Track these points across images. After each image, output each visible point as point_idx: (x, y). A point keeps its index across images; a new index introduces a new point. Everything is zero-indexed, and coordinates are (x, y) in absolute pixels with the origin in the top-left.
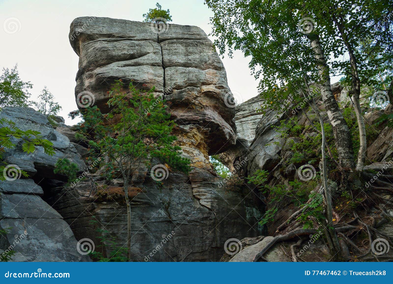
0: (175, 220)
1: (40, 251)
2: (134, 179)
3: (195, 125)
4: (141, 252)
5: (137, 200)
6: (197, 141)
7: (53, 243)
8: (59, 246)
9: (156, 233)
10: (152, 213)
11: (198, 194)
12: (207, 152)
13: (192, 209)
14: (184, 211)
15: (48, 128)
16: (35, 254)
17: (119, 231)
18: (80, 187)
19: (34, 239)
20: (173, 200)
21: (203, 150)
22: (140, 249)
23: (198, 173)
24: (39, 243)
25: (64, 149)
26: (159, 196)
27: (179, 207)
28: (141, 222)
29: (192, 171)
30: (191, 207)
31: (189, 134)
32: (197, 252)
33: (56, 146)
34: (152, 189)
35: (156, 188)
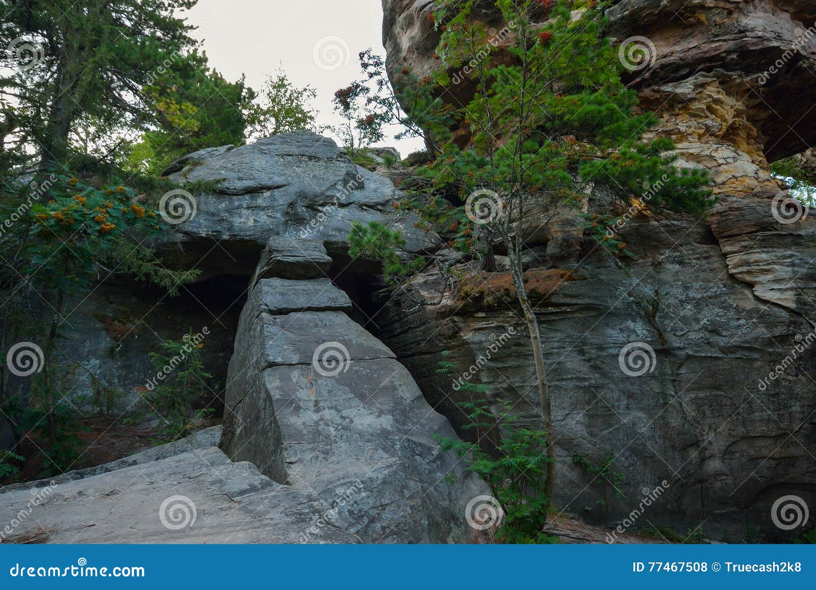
0: (679, 348)
1: (342, 436)
2: (551, 249)
3: (711, 74)
4: (591, 434)
5: (563, 301)
6: (725, 121)
7: (372, 416)
8: (386, 422)
9: (628, 385)
10: (609, 331)
11: (745, 269)
12: (758, 149)
13: (731, 314)
14: (705, 321)
15: (342, 165)
16: (331, 445)
17: (524, 381)
18: (425, 282)
19: (329, 408)
20: (666, 294)
21: (744, 146)
22: (588, 426)
23: (738, 209)
24: (342, 417)
25: (382, 205)
26: (623, 285)
27: (688, 310)
28: (580, 358)
29: (718, 207)
30: (727, 308)
31: (695, 105)
32: (763, 437)
33: (363, 201)
34: (602, 270)
35: (613, 265)
